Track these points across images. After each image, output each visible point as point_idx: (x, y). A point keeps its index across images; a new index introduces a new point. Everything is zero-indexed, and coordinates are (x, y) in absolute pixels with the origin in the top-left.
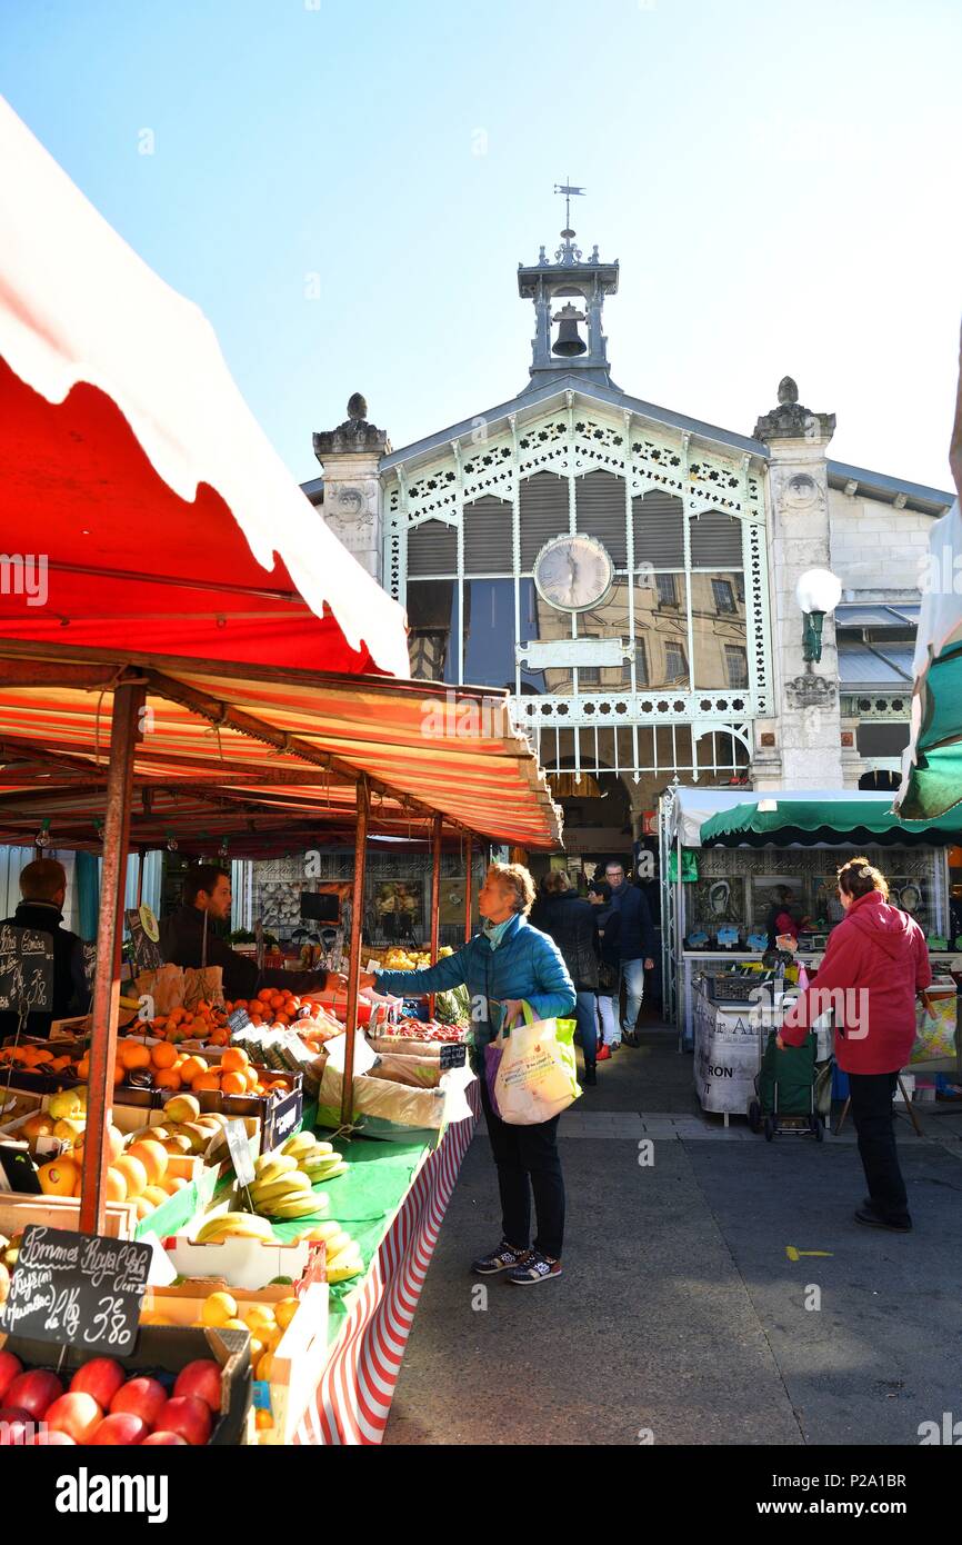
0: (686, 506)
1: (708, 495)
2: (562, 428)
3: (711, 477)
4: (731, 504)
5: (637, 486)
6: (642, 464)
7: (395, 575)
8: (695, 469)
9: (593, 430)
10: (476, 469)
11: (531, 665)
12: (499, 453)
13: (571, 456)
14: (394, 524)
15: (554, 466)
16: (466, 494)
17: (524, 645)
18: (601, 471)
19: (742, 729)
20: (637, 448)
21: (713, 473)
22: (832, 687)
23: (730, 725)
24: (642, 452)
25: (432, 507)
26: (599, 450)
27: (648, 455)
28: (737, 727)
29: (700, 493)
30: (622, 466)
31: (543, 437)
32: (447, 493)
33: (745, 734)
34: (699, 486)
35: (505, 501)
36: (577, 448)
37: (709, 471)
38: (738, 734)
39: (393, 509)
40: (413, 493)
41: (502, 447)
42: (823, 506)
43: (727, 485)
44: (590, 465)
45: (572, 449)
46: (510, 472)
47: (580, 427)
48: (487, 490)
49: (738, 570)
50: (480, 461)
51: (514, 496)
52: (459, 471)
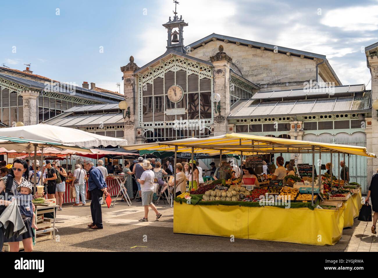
0: (199, 77)
1: (204, 74)
2: (173, 61)
3: (205, 70)
4: (209, 76)
5: (189, 73)
6: (190, 68)
7: (140, 96)
8: (201, 68)
9: (180, 60)
10: (156, 71)
11: (167, 115)
12: (160, 67)
13: (175, 67)
14: (140, 85)
15: (172, 69)
16: (154, 77)
17: (166, 110)
18: (182, 70)
19: (210, 127)
20: (189, 64)
21: (205, 69)
22: (224, 118)
23: (207, 126)
24: (190, 65)
25: (147, 80)
26: (181, 65)
27: (191, 66)
28: (209, 127)
29: (202, 74)
30: (186, 69)
31: (170, 63)
32: (150, 77)
33: (210, 128)
34: (202, 72)
35: (162, 78)
36: (177, 65)
37: (204, 68)
38: (209, 128)
39: (140, 81)
40: (144, 78)
41: (161, 66)
42: (224, 77)
43: (208, 72)
44: (179, 69)
45: (175, 65)
46: (163, 72)
47: (177, 60)
48: (158, 76)
49: (210, 91)
50: (157, 69)
51: (163, 77)
52: (152, 72)
